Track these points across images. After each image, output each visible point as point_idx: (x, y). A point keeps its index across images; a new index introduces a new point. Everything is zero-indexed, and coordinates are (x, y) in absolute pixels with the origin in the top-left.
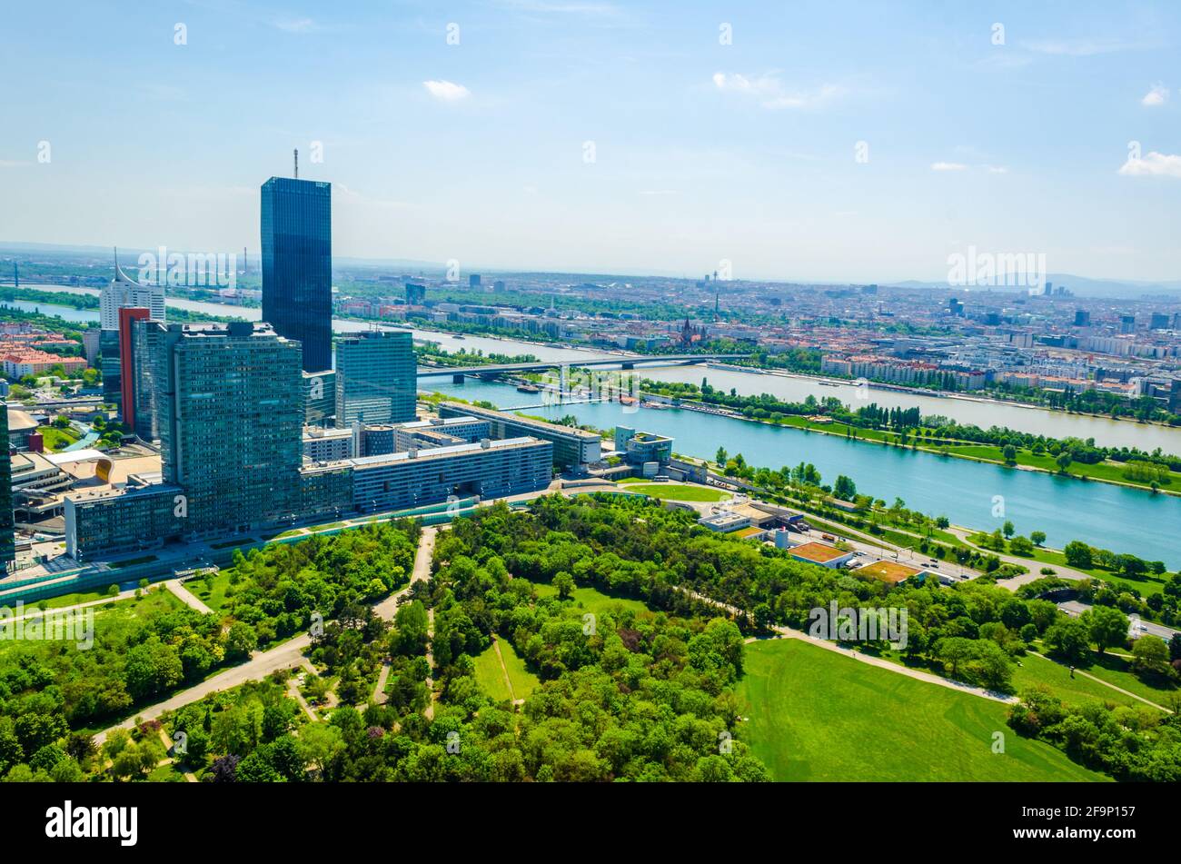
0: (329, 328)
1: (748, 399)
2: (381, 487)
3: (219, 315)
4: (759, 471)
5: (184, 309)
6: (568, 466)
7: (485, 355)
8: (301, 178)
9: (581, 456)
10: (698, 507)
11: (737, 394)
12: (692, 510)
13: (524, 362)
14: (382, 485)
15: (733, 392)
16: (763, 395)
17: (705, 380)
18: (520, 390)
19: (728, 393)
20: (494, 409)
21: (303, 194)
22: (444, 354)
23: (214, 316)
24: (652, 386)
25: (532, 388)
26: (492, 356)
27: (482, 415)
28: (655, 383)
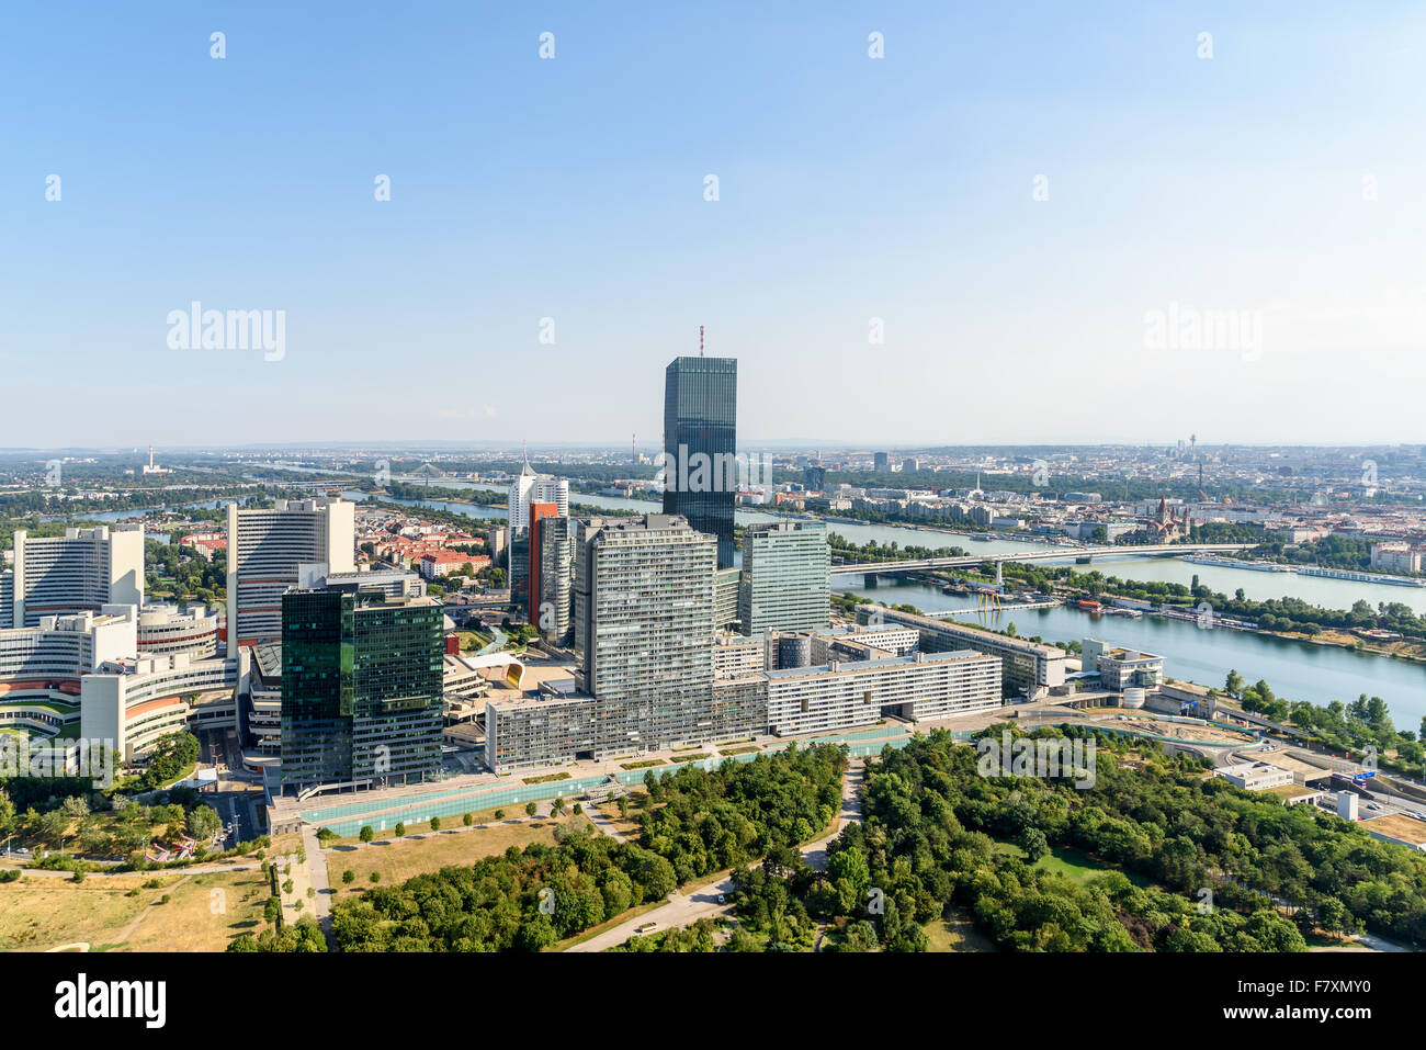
0: (732, 520)
1: (1262, 605)
2: (798, 707)
3: (612, 509)
4: (1294, 706)
5: (578, 502)
6: (1020, 689)
7: (901, 548)
8: (705, 356)
9: (1039, 677)
10: (1210, 753)
11: (1246, 598)
12: (1201, 756)
13: (949, 556)
14: (800, 704)
15: (1239, 594)
16: (1285, 599)
17: (1195, 579)
18: (947, 592)
19: (1231, 597)
20: (919, 614)
21: (708, 373)
22: (852, 548)
23: (606, 509)
24: (1120, 586)
25: (960, 588)
26: (908, 549)
27: (909, 622)
28: (1124, 583)
